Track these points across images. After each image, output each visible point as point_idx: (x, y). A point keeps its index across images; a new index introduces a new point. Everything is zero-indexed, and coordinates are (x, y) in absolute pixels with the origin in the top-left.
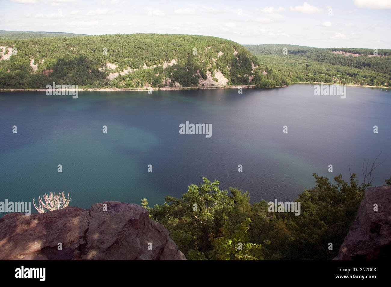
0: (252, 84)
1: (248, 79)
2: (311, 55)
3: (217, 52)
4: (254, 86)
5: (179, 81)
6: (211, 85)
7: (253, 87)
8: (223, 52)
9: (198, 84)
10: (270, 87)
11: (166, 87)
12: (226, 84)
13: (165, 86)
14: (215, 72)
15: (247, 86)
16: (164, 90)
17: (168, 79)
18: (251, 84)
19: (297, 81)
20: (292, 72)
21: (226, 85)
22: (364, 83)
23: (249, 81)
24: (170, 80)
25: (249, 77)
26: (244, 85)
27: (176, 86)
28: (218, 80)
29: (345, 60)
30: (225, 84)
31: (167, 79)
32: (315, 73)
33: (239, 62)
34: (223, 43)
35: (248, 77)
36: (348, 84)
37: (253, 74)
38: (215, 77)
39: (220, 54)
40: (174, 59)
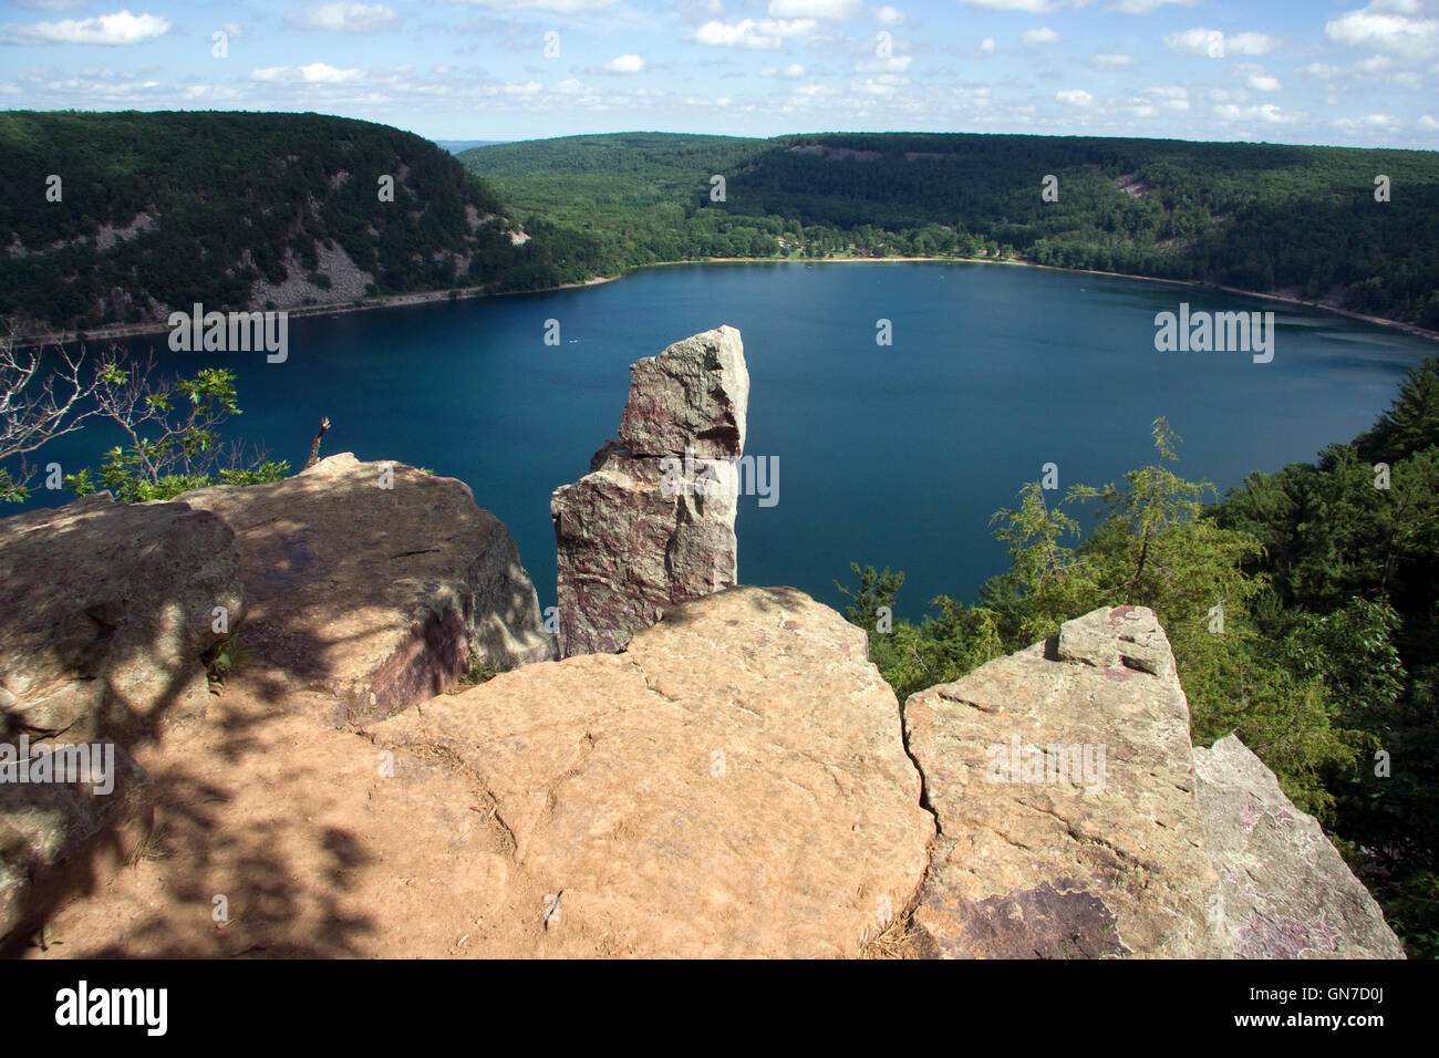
0: (469, 285)
1: (454, 267)
2: (721, 163)
3: (331, 172)
4: (476, 293)
5: (168, 297)
6: (303, 302)
7: (474, 296)
8: (351, 173)
9: (249, 303)
10: (538, 290)
11: (112, 324)
12: (365, 291)
13: (106, 323)
14: (321, 250)
15: (448, 292)
16: (102, 337)
17: (117, 292)
18: (463, 284)
19: (648, 260)
20: (637, 227)
21: (365, 296)
22: (883, 248)
23: (457, 275)
24: (128, 297)
25: (457, 261)
26: (436, 289)
27: (154, 319)
28: (333, 281)
29: (830, 174)
30: (357, 291)
31: (113, 292)
32: (722, 227)
33: (419, 207)
34: (351, 136)
35: (452, 257)
36: (831, 256)
37: (470, 245)
38: (319, 272)
39: (341, 178)
40: (144, 210)
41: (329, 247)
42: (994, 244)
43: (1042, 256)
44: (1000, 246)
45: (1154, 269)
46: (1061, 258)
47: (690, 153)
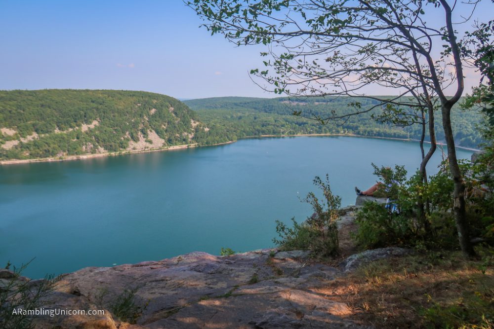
0: (193, 143)
1: (188, 138)
3: (150, 109)
5: (104, 146)
6: (144, 148)
7: (195, 146)
8: (156, 109)
9: (128, 148)
10: (213, 145)
11: (87, 154)
13: (85, 153)
14: (149, 132)
15: (187, 145)
17: (89, 144)
18: (191, 143)
19: (243, 136)
20: (239, 126)
21: (163, 146)
23: (189, 140)
24: (92, 146)
26: (183, 144)
27: (100, 152)
28: (153, 141)
29: (292, 109)
30: (160, 145)
31: (87, 144)
33: (177, 120)
34: (156, 98)
35: (188, 135)
36: (297, 134)
37: (193, 131)
38: (149, 139)
39: (153, 111)
40: (96, 120)
41: (151, 131)
42: (346, 129)
43: (361, 133)
44: (347, 130)
45: (397, 136)
46: (367, 132)
47: (248, 103)
